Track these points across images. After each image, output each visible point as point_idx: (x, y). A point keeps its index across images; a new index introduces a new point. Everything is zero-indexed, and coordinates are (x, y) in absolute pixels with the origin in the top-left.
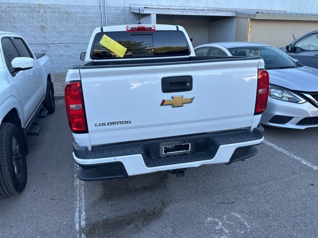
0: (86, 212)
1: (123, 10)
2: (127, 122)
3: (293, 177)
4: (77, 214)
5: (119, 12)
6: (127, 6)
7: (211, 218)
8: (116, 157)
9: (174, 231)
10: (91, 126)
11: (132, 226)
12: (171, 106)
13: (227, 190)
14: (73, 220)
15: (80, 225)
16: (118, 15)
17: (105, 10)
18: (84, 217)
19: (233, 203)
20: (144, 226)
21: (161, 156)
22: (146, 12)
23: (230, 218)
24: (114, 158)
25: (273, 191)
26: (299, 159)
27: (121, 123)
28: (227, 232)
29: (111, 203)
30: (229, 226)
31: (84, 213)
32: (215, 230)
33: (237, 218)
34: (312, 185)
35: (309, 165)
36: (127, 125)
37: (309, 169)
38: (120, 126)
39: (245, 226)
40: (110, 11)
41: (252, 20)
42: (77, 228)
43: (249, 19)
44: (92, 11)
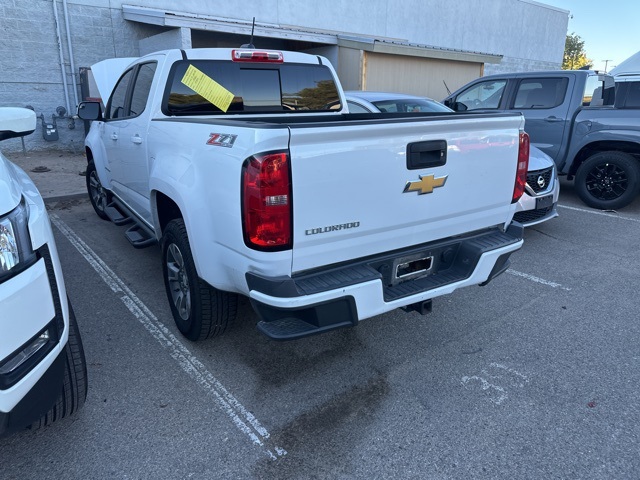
0: (252, 412)
1: (107, 15)
2: (353, 225)
3: (533, 301)
4: (237, 419)
5: (96, 17)
6: (116, 4)
7: (466, 377)
8: (346, 288)
9: (427, 407)
10: (298, 236)
11: (353, 415)
12: (416, 193)
13: (460, 334)
14: (238, 431)
15: (260, 437)
16: (95, 23)
17: (63, 10)
18: (256, 421)
19: (481, 350)
20: (373, 411)
21: (392, 282)
22: (169, 22)
23: (492, 371)
24: (342, 289)
25: (523, 324)
26: (525, 275)
27: (346, 226)
28: (502, 389)
29: (287, 388)
30: (499, 382)
31: (249, 414)
32: (483, 391)
33: (501, 369)
34: (564, 308)
35: (543, 282)
36: (354, 230)
37: (547, 288)
38: (343, 231)
39: (520, 378)
40: (75, 14)
41: (367, 53)
42: (258, 441)
43: (362, 52)
44: (32, 9)
